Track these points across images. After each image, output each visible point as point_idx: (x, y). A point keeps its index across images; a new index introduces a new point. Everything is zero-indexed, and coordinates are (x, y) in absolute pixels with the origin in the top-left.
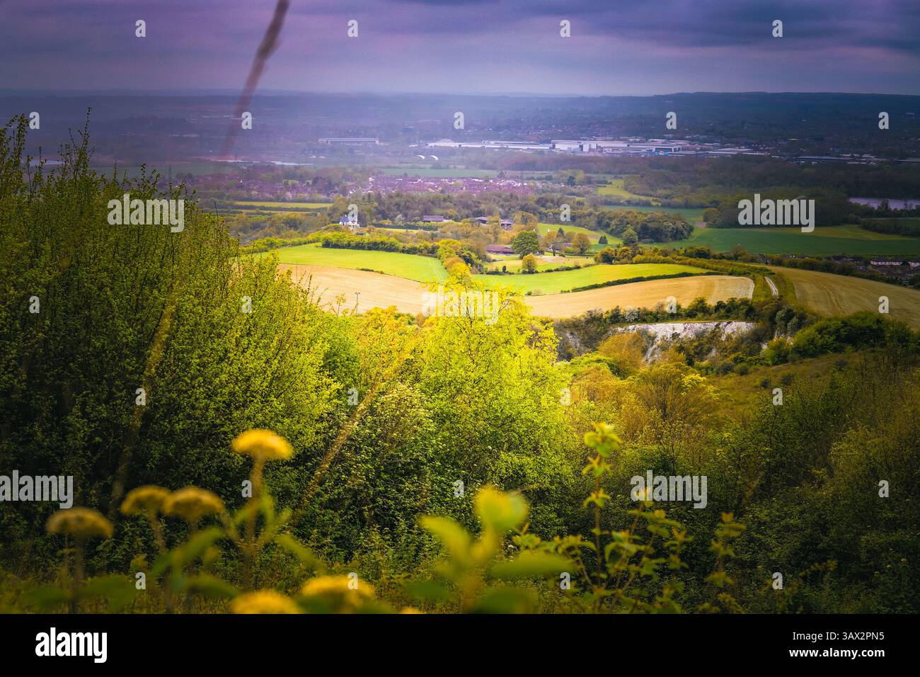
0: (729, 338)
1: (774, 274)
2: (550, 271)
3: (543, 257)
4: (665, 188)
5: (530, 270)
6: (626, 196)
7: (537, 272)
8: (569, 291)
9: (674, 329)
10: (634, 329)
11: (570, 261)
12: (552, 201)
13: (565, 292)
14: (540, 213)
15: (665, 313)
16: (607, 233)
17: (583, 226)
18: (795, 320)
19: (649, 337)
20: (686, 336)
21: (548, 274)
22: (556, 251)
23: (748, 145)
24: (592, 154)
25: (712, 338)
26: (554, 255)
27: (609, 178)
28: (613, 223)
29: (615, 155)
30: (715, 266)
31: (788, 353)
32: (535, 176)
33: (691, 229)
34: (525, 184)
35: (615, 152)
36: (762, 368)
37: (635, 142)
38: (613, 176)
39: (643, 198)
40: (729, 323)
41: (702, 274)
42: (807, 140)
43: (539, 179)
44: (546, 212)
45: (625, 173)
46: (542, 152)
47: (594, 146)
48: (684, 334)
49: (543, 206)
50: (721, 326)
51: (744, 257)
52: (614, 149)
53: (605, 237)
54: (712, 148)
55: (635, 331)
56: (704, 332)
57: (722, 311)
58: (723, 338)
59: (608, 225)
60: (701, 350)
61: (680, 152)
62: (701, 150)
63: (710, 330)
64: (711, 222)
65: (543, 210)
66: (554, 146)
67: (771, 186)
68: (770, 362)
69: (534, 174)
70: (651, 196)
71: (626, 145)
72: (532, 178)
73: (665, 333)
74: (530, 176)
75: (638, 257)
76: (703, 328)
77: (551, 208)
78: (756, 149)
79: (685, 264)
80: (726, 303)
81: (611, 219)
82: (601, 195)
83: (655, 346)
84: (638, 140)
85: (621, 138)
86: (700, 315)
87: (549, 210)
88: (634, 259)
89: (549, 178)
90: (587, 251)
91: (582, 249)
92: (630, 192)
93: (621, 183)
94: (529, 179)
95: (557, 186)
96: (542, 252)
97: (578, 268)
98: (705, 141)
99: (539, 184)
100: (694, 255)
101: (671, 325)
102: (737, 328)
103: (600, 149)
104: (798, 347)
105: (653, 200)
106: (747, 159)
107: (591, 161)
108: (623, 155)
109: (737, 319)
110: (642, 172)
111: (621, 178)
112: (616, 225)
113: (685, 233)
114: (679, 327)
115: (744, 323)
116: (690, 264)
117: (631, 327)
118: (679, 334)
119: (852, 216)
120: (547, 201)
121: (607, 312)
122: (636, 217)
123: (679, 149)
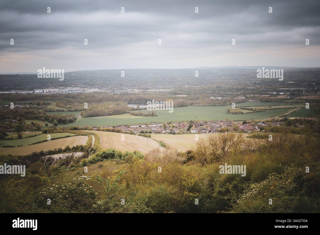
0: (76, 157)
1: (95, 134)
2: (27, 137)
3: (25, 132)
4: (70, 105)
5: (20, 137)
6: (57, 108)
7: (23, 138)
8: (31, 144)
9: (60, 156)
10: (47, 157)
11: (33, 133)
12: (30, 112)
13: (30, 145)
14: (26, 117)
15: (57, 151)
16: (48, 122)
17: (40, 120)
18: (93, 151)
19: (52, 159)
20: (63, 158)
21: (26, 138)
22: (30, 130)
23: (98, 88)
24: (47, 94)
25: (71, 158)
26: (29, 131)
27: (51, 102)
28: (50, 118)
29: (55, 94)
30: (78, 133)
31: (87, 163)
32: (27, 103)
33: (76, 119)
34: (23, 106)
35: (55, 92)
36: (79, 168)
37: (62, 89)
38: (53, 101)
39: (62, 109)
40: (76, 153)
41: (73, 136)
42: (117, 85)
43: (28, 104)
44: (28, 116)
45: (57, 100)
46: (30, 94)
47: (48, 91)
48: (63, 157)
49: (27, 114)
50: (74, 154)
51: (89, 128)
52: (54, 91)
53: (47, 124)
54: (87, 89)
55: (48, 158)
56: (69, 156)
57: (74, 149)
58: (74, 158)
59: (49, 119)
60: (68, 162)
61: (76, 91)
62: (83, 90)
63: (70, 156)
64: (83, 116)
65: (27, 116)
66: (34, 92)
67: (104, 102)
68: (81, 166)
69: (26, 102)
70: (65, 108)
71: (58, 90)
72: (26, 104)
73: (57, 158)
74: (25, 103)
75: (55, 131)
76: (68, 155)
77: (29, 115)
78: (101, 89)
79: (69, 132)
80: (76, 147)
81: (49, 117)
82: (48, 109)
83: (54, 162)
84: (62, 88)
85: (57, 87)
86: (68, 151)
87: (29, 116)
88: (54, 132)
89: (31, 103)
90: (40, 129)
91: (39, 129)
92: (58, 107)
93: (55, 104)
94: (24, 104)
95: (33, 106)
96: (25, 131)
97: (36, 136)
98: (85, 87)
99: (27, 106)
100: (73, 129)
101: (59, 155)
102: (79, 154)
103: (50, 92)
104: (90, 161)
105: (65, 109)
106: (97, 93)
107: (46, 97)
108: (57, 94)
109: (78, 151)
110: (62, 100)
111: (55, 102)
112: (51, 119)
113: (74, 120)
114: (61, 155)
115: (80, 153)
116: (71, 133)
117: (46, 156)
118: (61, 158)
119: (128, 111)
120: (28, 113)
121: (39, 152)
122: (57, 116)
123: (76, 90)
